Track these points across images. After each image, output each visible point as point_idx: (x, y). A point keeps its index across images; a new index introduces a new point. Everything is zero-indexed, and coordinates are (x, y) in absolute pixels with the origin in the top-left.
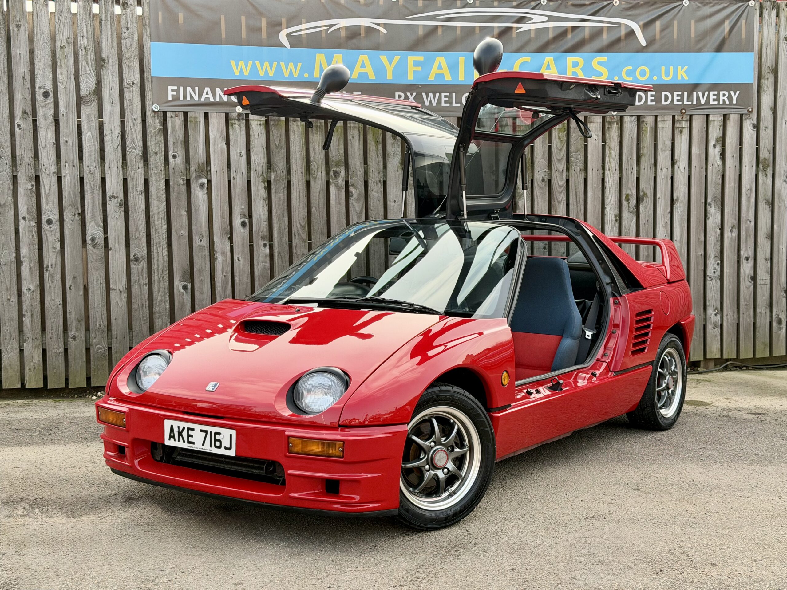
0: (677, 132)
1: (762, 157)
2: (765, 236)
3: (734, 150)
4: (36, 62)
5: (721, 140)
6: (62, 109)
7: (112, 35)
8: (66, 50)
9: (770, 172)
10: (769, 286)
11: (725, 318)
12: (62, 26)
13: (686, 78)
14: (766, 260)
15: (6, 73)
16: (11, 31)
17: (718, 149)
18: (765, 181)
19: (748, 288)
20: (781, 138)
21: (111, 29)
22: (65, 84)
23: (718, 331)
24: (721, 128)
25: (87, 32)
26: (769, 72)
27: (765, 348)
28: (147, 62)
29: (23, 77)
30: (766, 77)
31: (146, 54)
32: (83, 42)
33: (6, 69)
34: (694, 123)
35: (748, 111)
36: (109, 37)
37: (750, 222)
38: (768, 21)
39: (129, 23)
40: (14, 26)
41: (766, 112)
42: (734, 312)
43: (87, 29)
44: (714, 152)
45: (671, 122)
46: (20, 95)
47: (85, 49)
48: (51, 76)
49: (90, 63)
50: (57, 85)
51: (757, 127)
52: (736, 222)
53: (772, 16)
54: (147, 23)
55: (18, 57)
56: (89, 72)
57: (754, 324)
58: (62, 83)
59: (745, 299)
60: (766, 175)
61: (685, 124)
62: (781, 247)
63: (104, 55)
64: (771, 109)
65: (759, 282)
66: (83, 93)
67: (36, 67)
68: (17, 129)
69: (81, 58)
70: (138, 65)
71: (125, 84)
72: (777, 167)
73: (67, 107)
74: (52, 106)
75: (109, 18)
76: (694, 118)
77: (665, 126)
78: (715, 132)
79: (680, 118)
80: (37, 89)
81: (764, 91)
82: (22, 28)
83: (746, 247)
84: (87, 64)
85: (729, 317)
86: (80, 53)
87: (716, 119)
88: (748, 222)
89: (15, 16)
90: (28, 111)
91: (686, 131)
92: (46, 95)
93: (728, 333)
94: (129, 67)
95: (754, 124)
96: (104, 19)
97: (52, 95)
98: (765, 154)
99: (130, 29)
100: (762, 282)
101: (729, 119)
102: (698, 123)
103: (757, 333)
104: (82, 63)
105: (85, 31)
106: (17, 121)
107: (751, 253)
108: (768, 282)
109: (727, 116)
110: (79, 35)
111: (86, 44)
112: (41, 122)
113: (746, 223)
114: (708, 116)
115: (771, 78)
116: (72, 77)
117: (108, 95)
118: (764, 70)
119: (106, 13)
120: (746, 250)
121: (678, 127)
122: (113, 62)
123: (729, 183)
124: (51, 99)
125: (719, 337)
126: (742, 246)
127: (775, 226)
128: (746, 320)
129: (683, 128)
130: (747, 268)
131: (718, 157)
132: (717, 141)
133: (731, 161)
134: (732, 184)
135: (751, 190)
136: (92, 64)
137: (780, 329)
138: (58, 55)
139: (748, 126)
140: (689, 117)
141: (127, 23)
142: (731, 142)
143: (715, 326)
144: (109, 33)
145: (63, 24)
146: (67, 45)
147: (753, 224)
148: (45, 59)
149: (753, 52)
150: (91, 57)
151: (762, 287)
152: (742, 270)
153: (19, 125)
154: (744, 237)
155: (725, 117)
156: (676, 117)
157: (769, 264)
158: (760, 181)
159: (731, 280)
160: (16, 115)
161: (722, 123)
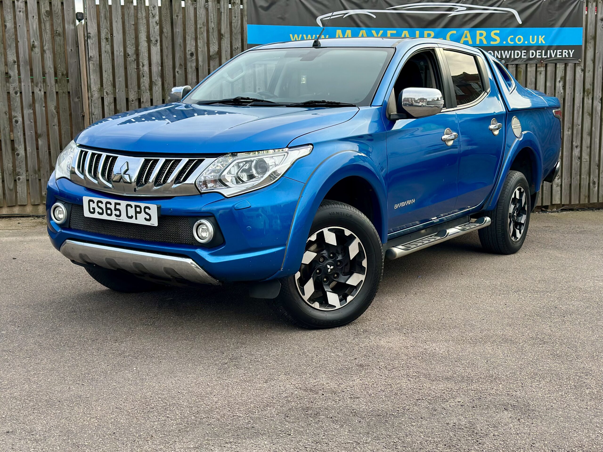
0: (538, 73)
1: (586, 88)
2: (587, 133)
3: (570, 84)
4: (187, 36)
5: (563, 78)
6: (200, 63)
7: (227, 21)
8: (202, 29)
9: (590, 97)
10: (588, 163)
11: (563, 181)
12: (200, 16)
13: (544, 42)
14: (587, 147)
15: (171, 43)
16: (174, 19)
17: (561, 84)
18: (588, 102)
19: (577, 163)
20: (597, 77)
21: (226, 17)
22: (202, 48)
23: (559, 188)
24: (564, 71)
25: (214, 19)
26: (591, 39)
27: (585, 198)
28: (245, 36)
29: (180, 45)
30: (590, 42)
31: (245, 31)
32: (212, 25)
33: (171, 40)
34: (549, 68)
35: (579, 61)
36: (226, 22)
37: (579, 125)
38: (591, 9)
39: (236, 14)
40: (176, 16)
41: (589, 62)
42: (568, 178)
43: (214, 18)
44: (559, 85)
45: (535, 67)
46: (178, 55)
47: (213, 29)
48: (194, 44)
49: (215, 37)
50: (198, 49)
51: (584, 70)
52: (570, 126)
53: (593, 6)
54: (246, 14)
55: (177, 33)
56: (214, 41)
57: (580, 184)
58: (200, 48)
59: (575, 170)
60: (589, 99)
61: (543, 69)
62: (596, 140)
63: (223, 32)
64: (592, 60)
65: (583, 160)
66: (211, 54)
67: (187, 39)
68: (177, 74)
69: (210, 34)
70: (240, 38)
71: (234, 48)
72: (595, 93)
73: (203, 61)
74: (195, 61)
75: (225, 11)
76: (548, 65)
77: (531, 70)
78: (560, 73)
79: (540, 65)
80: (187, 52)
81: (588, 50)
82: (179, 17)
83: (576, 140)
84: (214, 37)
85: (566, 180)
86: (210, 31)
87: (560, 67)
88: (578, 126)
89: (176, 10)
90: (182, 64)
91: (543, 73)
92: (192, 54)
93: (565, 189)
94: (236, 39)
95: (582, 69)
96: (223, 11)
97: (195, 55)
98: (588, 86)
99: (236, 17)
100: (585, 160)
101: (568, 65)
102: (550, 68)
103: (581, 190)
104: (211, 37)
105: (213, 19)
106: (177, 70)
107: (579, 143)
108: (588, 160)
109: (567, 64)
110: (209, 21)
111: (213, 26)
112: (189, 70)
113: (577, 126)
114: (556, 64)
115: (592, 42)
116: (206, 45)
117: (224, 54)
118: (589, 37)
119: (224, 8)
120: (576, 142)
121: (539, 71)
122: (227, 36)
123: (568, 103)
124: (194, 57)
125: (559, 192)
126: (574, 139)
127: (593, 128)
128: (575, 182)
129: (541, 71)
130: (576, 152)
131: (561, 88)
132: (561, 79)
133: (568, 91)
134: (569, 104)
135: (580, 107)
136: (216, 37)
137: (595, 187)
138: (198, 33)
139: (579, 70)
140: (545, 65)
141: (235, 14)
142: (569, 80)
143: (558, 185)
144: (226, 20)
145: (201, 15)
146: (203, 27)
147: (580, 126)
148: (191, 34)
149: (582, 27)
150: (216, 34)
151: (584, 163)
152: (573, 153)
153: (178, 72)
154: (575, 134)
155: (566, 65)
156: (538, 65)
157: (589, 150)
158: (585, 102)
159: (567, 159)
160: (176, 66)
161: (564, 69)
